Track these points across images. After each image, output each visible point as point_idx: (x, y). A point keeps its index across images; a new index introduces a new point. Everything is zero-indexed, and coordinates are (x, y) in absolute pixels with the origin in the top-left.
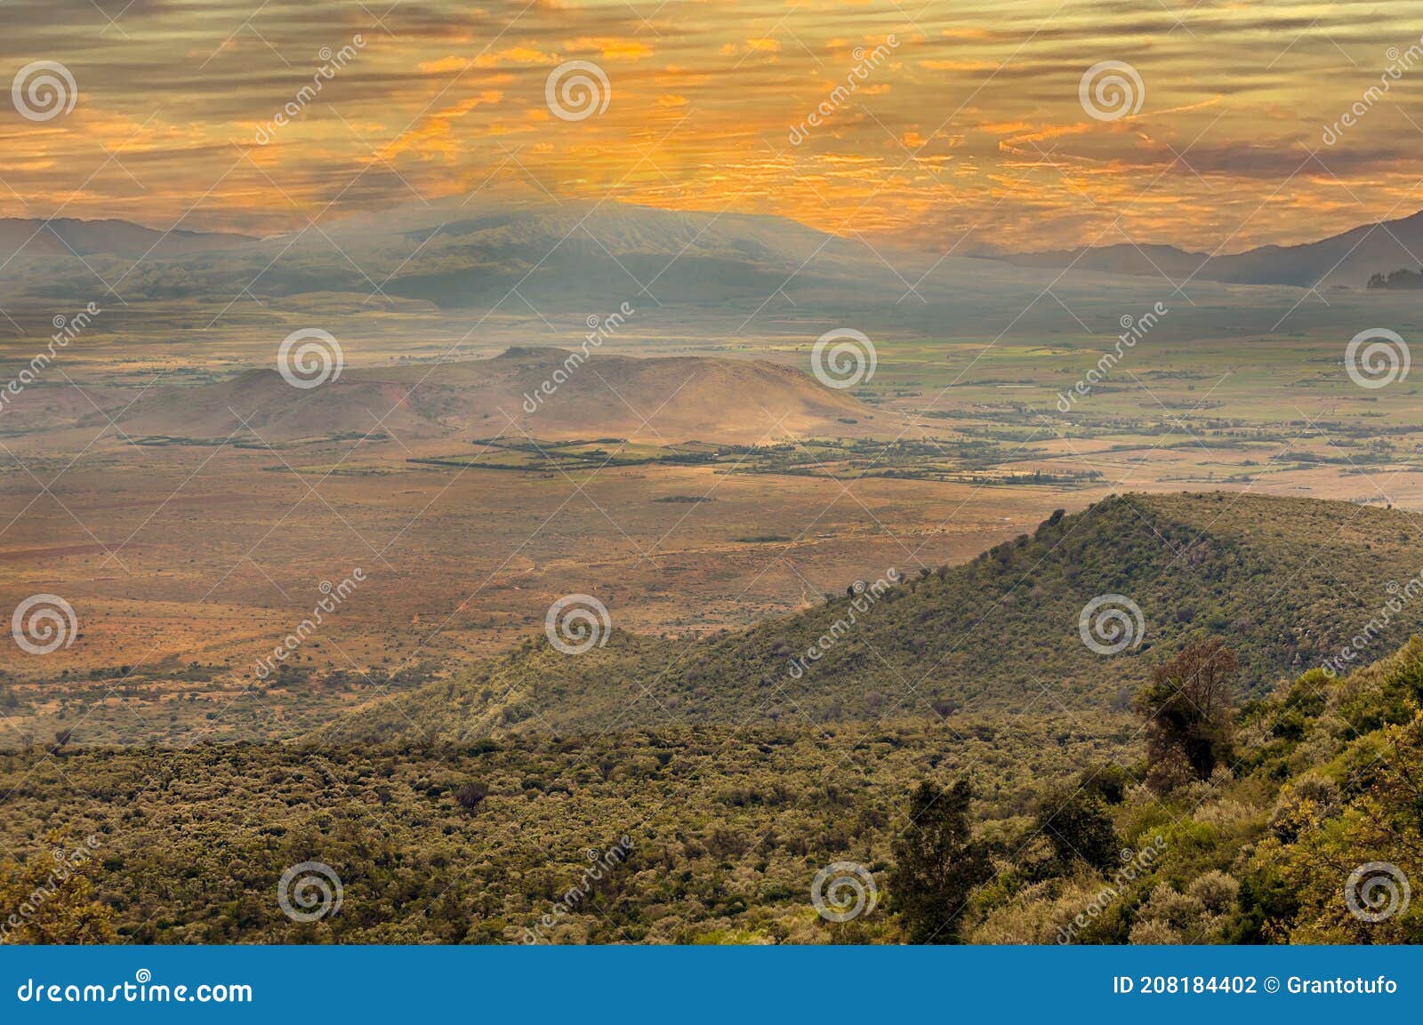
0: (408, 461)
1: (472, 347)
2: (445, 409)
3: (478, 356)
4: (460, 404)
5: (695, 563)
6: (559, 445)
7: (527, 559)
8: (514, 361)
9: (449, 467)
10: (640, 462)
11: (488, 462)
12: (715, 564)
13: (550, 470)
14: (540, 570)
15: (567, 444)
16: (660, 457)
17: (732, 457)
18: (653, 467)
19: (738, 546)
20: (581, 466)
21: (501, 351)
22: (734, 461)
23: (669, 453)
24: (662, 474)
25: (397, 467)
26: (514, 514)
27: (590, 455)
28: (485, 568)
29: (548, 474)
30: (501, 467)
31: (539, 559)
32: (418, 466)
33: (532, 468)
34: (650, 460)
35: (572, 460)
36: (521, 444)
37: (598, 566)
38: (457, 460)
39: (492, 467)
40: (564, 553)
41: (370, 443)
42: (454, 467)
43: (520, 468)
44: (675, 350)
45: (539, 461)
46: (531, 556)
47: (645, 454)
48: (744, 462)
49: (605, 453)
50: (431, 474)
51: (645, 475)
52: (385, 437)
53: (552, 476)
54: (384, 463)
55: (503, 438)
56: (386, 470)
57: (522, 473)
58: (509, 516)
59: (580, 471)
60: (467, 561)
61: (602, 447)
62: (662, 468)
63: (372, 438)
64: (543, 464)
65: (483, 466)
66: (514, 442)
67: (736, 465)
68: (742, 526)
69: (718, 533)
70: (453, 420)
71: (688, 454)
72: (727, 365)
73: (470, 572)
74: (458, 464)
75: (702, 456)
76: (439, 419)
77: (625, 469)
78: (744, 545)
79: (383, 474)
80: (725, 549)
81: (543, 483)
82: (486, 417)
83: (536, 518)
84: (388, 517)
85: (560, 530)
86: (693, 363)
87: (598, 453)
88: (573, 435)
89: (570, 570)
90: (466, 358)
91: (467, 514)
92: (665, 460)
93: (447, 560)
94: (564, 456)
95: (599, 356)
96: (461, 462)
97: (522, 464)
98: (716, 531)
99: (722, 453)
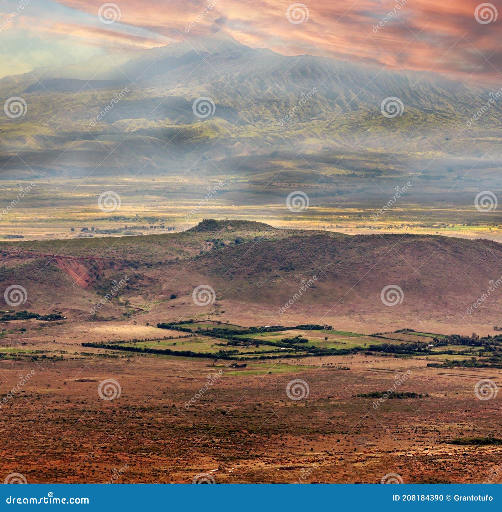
0: (83, 345)
1: (163, 219)
2: (128, 288)
3: (170, 229)
4: (145, 282)
5: (400, 467)
6: (254, 330)
7: (210, 459)
8: (207, 235)
9: (130, 353)
10: (344, 352)
11: (173, 349)
12: (422, 468)
13: (242, 359)
14: (224, 472)
15: (264, 330)
16: (368, 346)
17: (450, 348)
18: (358, 357)
19: (449, 449)
20: (278, 355)
21: (195, 223)
22: (451, 353)
23: (378, 343)
24: (369, 366)
25: (71, 352)
26: (199, 408)
27: (289, 343)
28: (162, 468)
29: (239, 364)
30: (187, 354)
31: (224, 459)
32: (95, 351)
33: (223, 356)
34: (356, 350)
35: (268, 348)
36: (211, 329)
37: (290, 469)
38: (139, 345)
39: (177, 354)
40: (252, 453)
41: (42, 325)
42: (136, 353)
43: (209, 356)
44: (390, 227)
45: (229, 348)
46: (216, 455)
47: (351, 344)
48: (462, 354)
49: (306, 341)
50: (109, 361)
51: (349, 366)
52: (59, 317)
53: (245, 366)
54: (55, 347)
55: (191, 322)
56: (59, 355)
57: (210, 362)
58: (194, 409)
59: (277, 361)
60: (143, 459)
61: (304, 334)
62: (369, 358)
63: (45, 318)
64: (236, 351)
65: (168, 352)
66: (204, 327)
67: (452, 358)
68: (456, 426)
69: (429, 434)
70: (136, 301)
71: (399, 343)
72: (447, 244)
73: (145, 471)
74: (139, 350)
75: (416, 346)
76: (121, 299)
77: (327, 360)
78: (456, 448)
79: (54, 359)
80: (435, 453)
81: (233, 373)
82: (173, 297)
83: (224, 413)
84: (58, 407)
85: (250, 427)
86: (408, 241)
87: (297, 339)
88: (270, 321)
89: (258, 472)
90: (156, 232)
91: (146, 406)
92: (372, 350)
93: (120, 457)
94: (258, 343)
95: (302, 231)
96: (143, 348)
97: (212, 352)
98: (425, 432)
99: (438, 343)
